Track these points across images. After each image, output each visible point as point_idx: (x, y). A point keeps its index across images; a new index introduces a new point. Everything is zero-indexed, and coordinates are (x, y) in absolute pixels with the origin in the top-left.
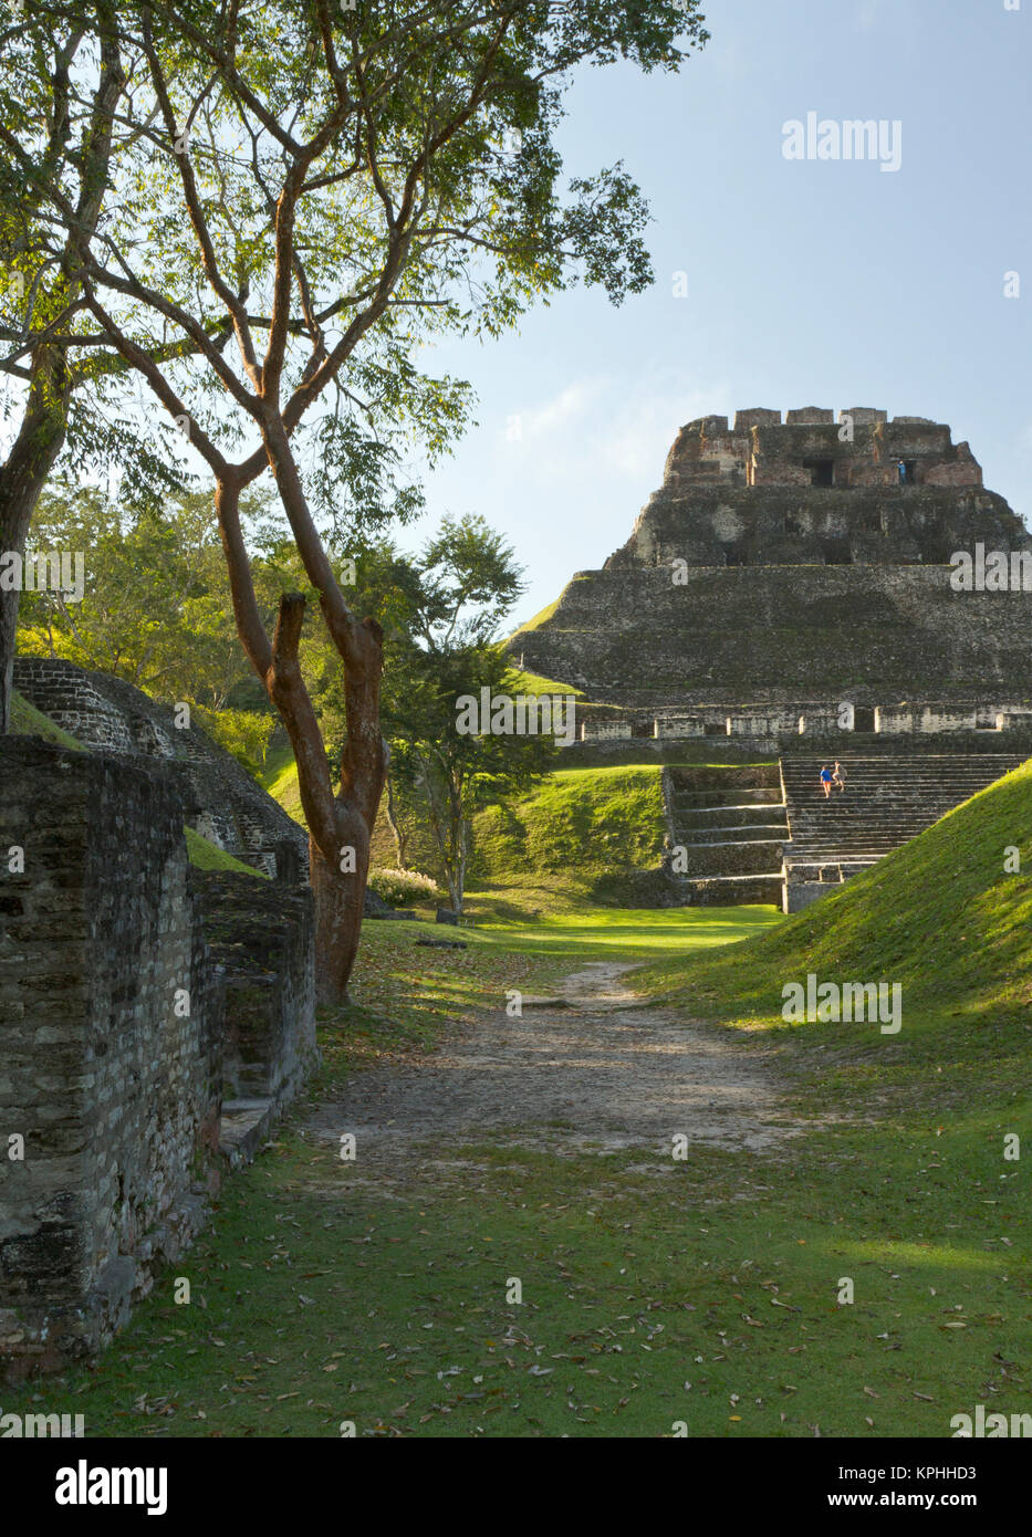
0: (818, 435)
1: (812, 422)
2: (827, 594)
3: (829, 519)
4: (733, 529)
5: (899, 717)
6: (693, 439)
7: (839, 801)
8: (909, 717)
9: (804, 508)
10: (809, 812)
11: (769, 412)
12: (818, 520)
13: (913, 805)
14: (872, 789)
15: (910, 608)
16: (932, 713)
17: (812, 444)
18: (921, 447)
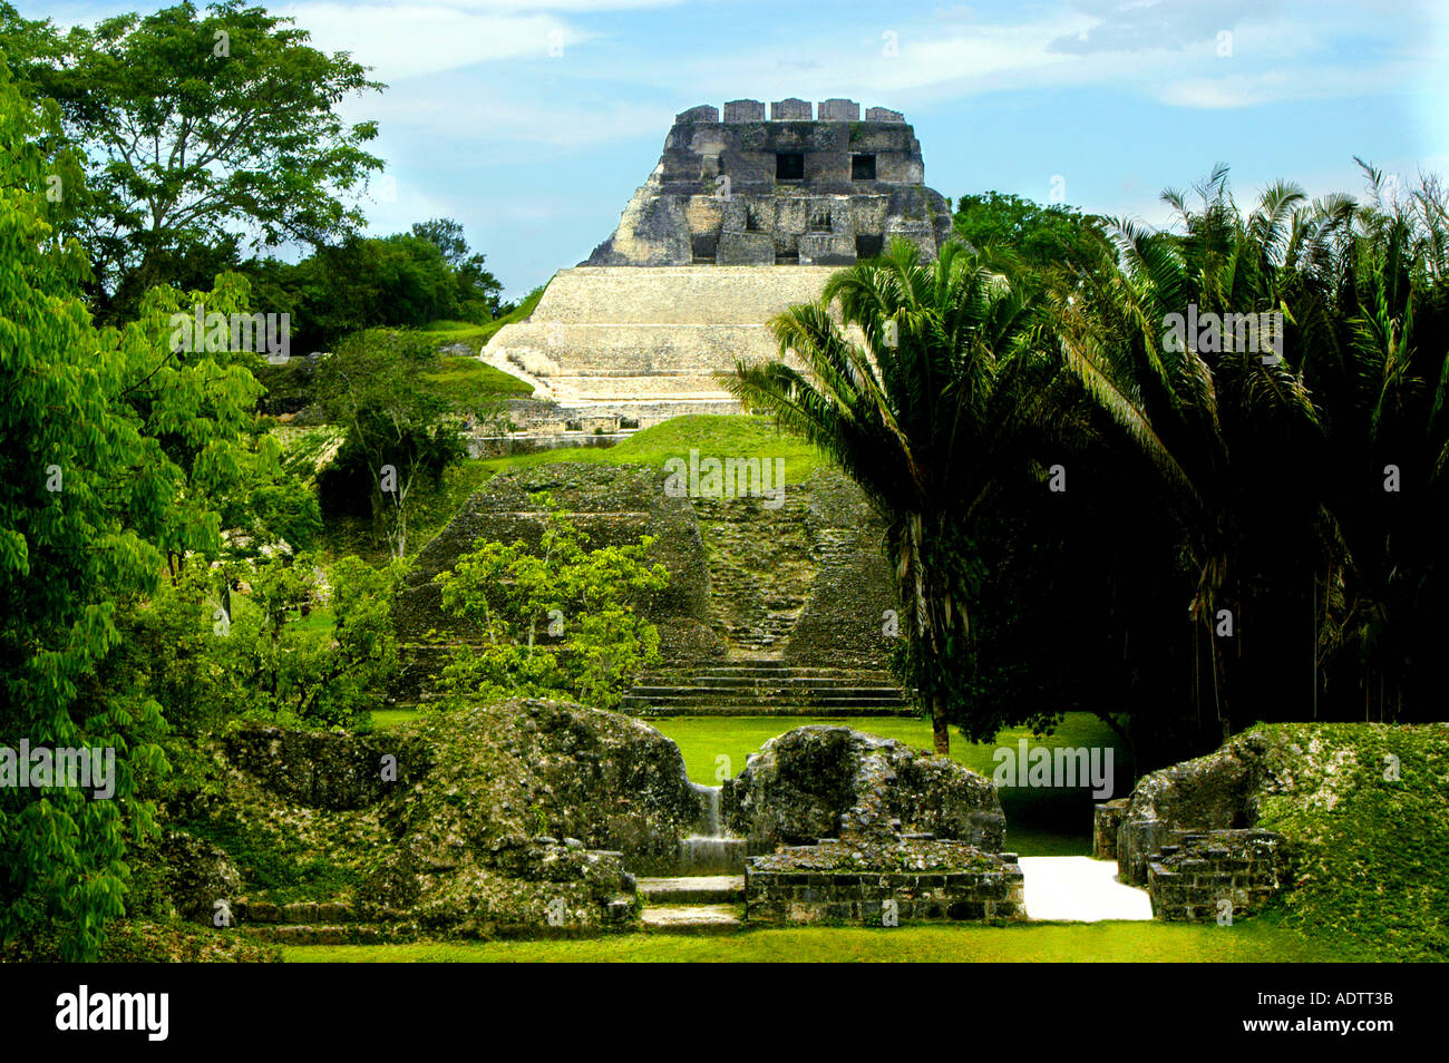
0: (791, 131)
1: (790, 117)
4: (707, 222)
6: (687, 129)
9: (766, 205)
11: (754, 104)
17: (784, 140)
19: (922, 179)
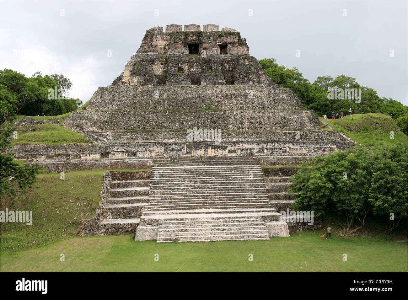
0: (193, 35)
1: (192, 30)
2: (188, 96)
3: (195, 66)
4: (160, 70)
5: (199, 150)
6: (151, 35)
7: (170, 186)
8: (203, 150)
9: (185, 63)
10: (158, 192)
11: (178, 26)
12: (190, 67)
13: (197, 188)
14: (183, 181)
15: (217, 102)
16: (212, 149)
17: (191, 39)
18: (230, 39)
19: (248, 52)
